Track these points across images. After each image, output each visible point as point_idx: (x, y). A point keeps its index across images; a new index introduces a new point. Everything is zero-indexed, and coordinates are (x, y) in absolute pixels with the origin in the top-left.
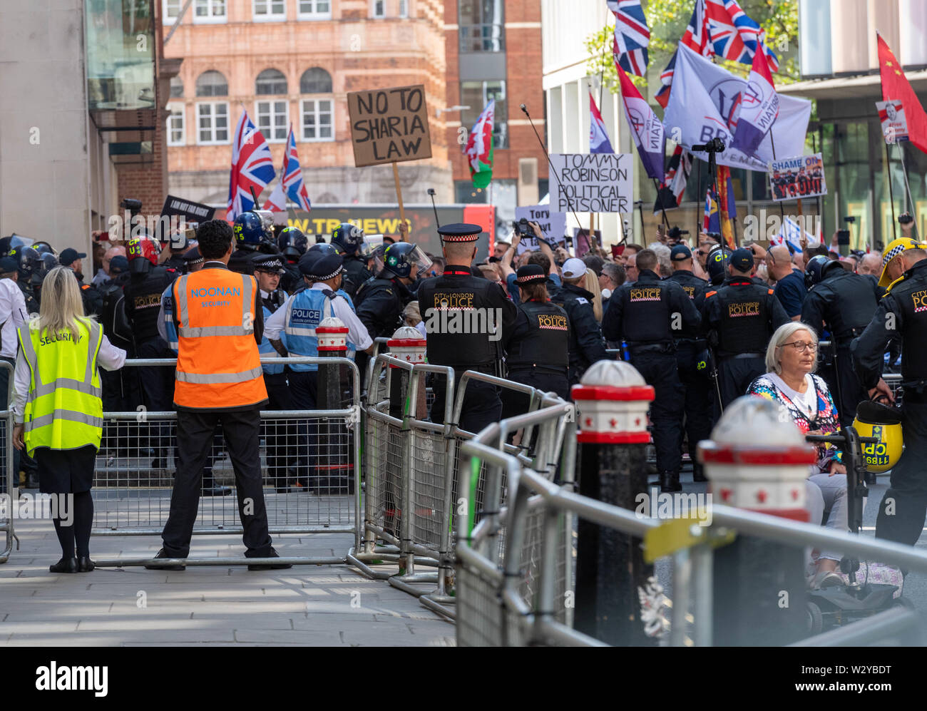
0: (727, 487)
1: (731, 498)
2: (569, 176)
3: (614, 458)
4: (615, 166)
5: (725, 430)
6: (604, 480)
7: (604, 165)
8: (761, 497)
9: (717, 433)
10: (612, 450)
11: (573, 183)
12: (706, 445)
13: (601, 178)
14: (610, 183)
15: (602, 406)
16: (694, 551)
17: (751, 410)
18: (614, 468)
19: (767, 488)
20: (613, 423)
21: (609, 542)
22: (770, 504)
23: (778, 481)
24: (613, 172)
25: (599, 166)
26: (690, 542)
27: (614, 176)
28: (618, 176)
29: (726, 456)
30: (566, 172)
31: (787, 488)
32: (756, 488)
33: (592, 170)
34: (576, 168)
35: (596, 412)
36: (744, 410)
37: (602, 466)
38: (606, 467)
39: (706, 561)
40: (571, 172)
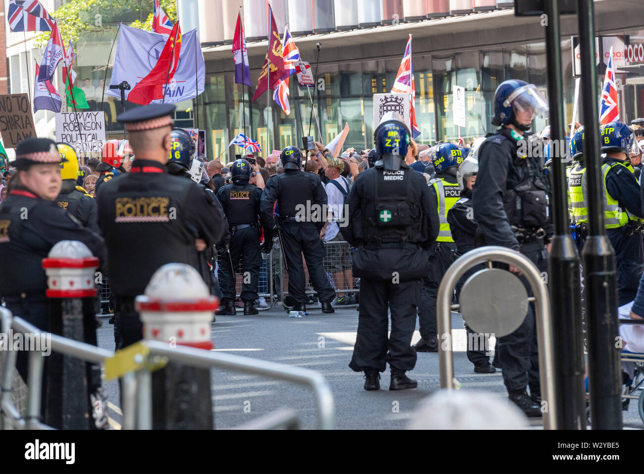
0: (157, 327)
1: (160, 335)
2: (67, 128)
3: (72, 307)
4: (94, 120)
5: (155, 288)
6: (66, 322)
7: (88, 120)
8: (180, 334)
9: (149, 290)
10: (71, 302)
11: (70, 133)
12: (141, 299)
13: (87, 128)
14: (92, 132)
15: (64, 271)
16: (138, 374)
17: (172, 275)
18: (73, 314)
19: (185, 328)
20: (72, 283)
21: (70, 365)
22: (187, 338)
23: (191, 323)
24: (93, 124)
25: (85, 120)
26: (135, 367)
27: (94, 127)
28: (96, 127)
29: (155, 307)
30: (66, 125)
31: (197, 328)
32: (176, 328)
33: (81, 123)
34: (72, 122)
35: (59, 276)
36: (167, 274)
37: (64, 312)
38: (67, 313)
39: (146, 381)
40: (69, 125)
